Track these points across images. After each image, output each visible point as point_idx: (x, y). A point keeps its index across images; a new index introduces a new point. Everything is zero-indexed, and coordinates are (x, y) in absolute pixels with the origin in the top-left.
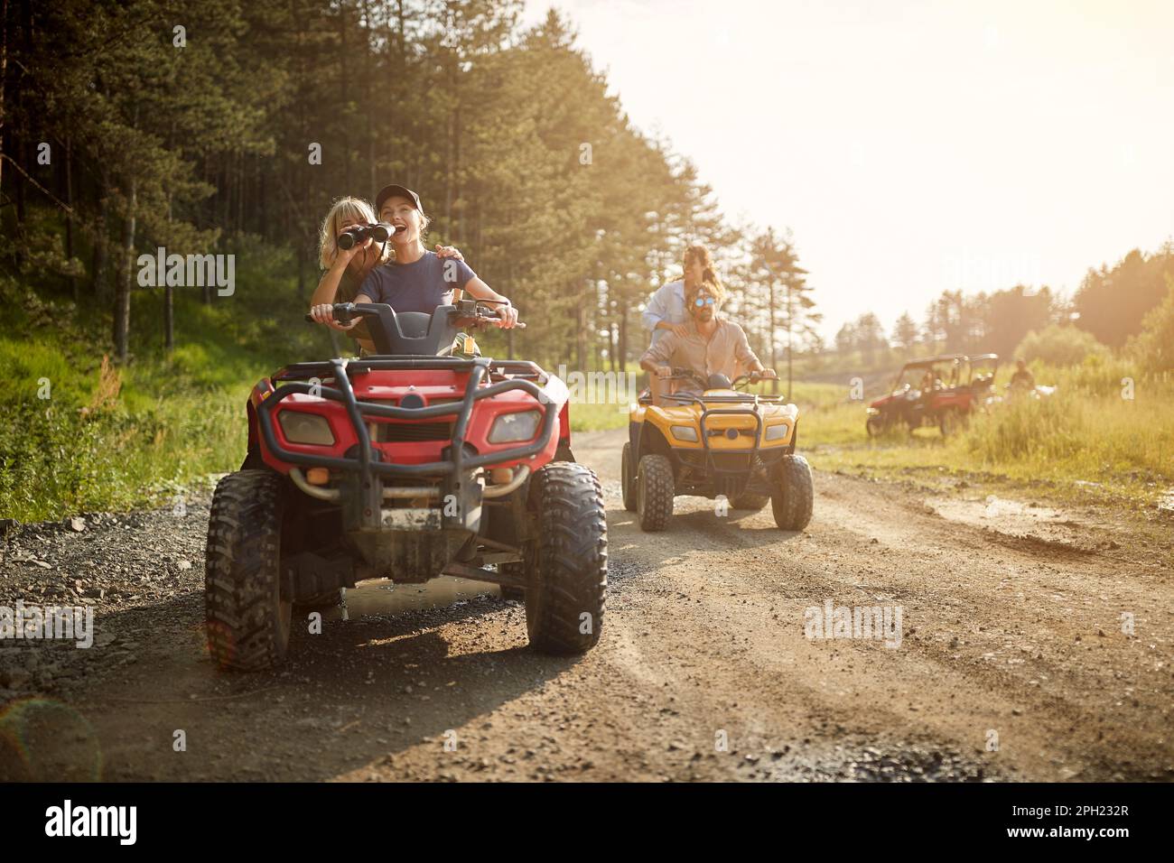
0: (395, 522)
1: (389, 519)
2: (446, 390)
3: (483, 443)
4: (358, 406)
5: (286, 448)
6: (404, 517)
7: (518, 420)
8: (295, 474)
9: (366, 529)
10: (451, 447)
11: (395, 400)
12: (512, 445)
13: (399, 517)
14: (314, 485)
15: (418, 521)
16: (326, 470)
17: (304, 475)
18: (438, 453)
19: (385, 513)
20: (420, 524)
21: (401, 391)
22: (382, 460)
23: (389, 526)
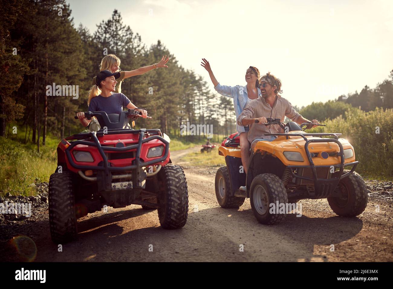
0: (117, 187)
1: (114, 186)
2: (131, 140)
3: (146, 158)
4: (102, 148)
5: (77, 164)
6: (120, 185)
7: (156, 149)
8: (80, 173)
9: (107, 190)
10: (135, 160)
11: (114, 145)
12: (155, 158)
13: (118, 185)
14: (87, 177)
15: (125, 186)
16: (91, 171)
17: (84, 173)
18: (131, 162)
19: (113, 184)
20: (125, 187)
21: (116, 141)
22: (111, 166)
23: (115, 189)
